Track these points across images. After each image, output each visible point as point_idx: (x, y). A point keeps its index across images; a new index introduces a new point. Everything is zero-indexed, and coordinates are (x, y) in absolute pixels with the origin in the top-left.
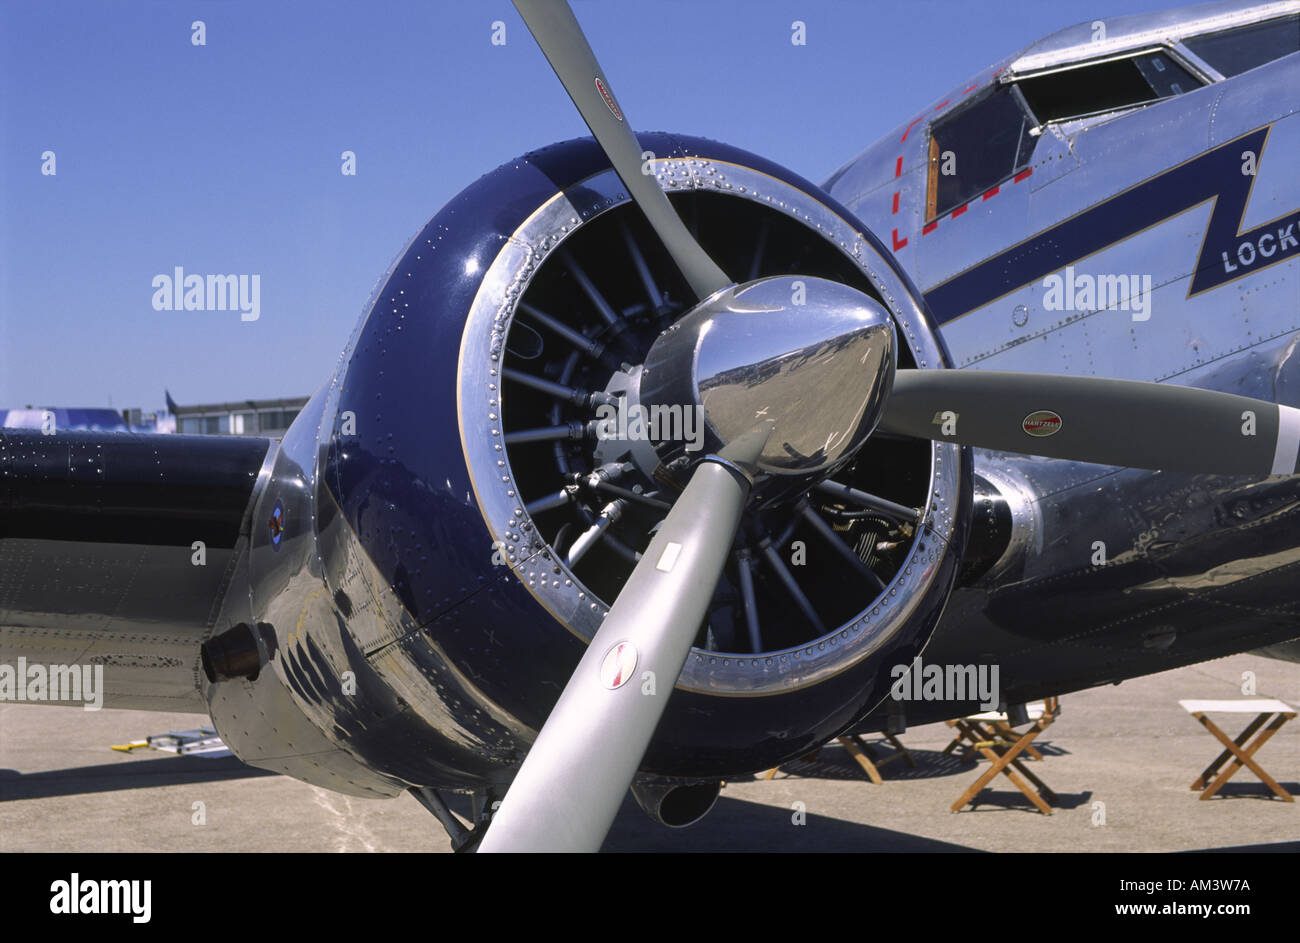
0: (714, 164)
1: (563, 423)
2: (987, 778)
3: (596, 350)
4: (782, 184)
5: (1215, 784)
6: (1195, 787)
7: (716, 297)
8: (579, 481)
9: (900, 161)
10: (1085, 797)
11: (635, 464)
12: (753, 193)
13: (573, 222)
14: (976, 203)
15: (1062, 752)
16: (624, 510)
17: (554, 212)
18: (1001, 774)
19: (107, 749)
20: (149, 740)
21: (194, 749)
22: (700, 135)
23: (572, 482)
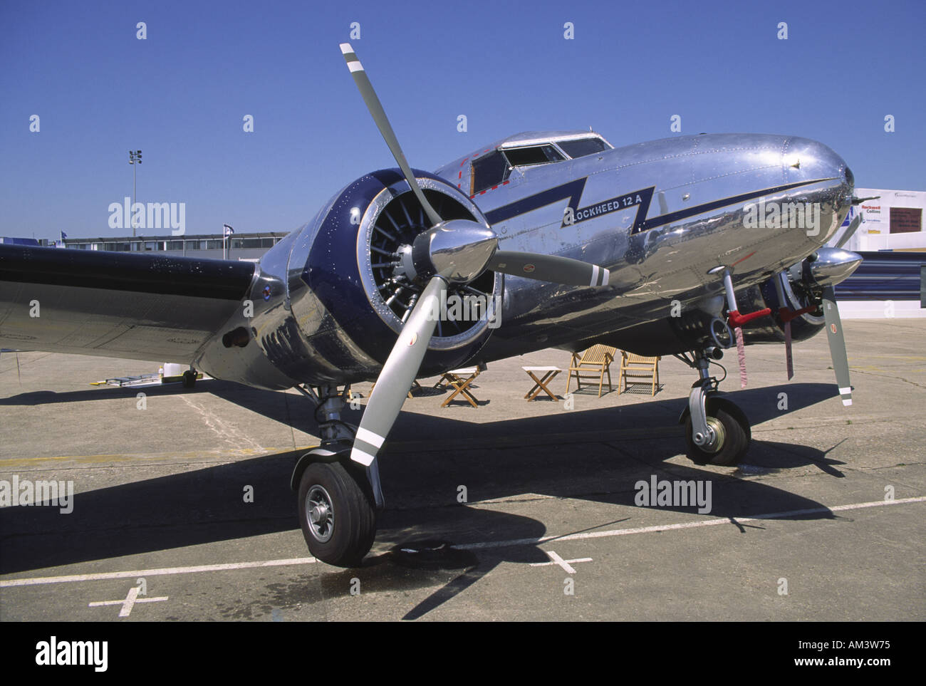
0: (431, 181)
1: (383, 262)
2: (454, 395)
3: (393, 239)
4: (451, 188)
5: (533, 397)
6: (526, 398)
7: (438, 225)
8: (390, 281)
9: (460, 173)
10: (488, 402)
11: (407, 277)
12: (443, 191)
13: (391, 198)
14: (489, 190)
15: (477, 387)
16: (402, 291)
17: (384, 194)
18: (460, 394)
19: (88, 384)
20: (107, 381)
21: (127, 385)
22: (423, 170)
23: (387, 281)
